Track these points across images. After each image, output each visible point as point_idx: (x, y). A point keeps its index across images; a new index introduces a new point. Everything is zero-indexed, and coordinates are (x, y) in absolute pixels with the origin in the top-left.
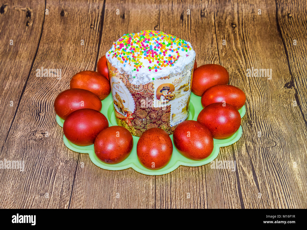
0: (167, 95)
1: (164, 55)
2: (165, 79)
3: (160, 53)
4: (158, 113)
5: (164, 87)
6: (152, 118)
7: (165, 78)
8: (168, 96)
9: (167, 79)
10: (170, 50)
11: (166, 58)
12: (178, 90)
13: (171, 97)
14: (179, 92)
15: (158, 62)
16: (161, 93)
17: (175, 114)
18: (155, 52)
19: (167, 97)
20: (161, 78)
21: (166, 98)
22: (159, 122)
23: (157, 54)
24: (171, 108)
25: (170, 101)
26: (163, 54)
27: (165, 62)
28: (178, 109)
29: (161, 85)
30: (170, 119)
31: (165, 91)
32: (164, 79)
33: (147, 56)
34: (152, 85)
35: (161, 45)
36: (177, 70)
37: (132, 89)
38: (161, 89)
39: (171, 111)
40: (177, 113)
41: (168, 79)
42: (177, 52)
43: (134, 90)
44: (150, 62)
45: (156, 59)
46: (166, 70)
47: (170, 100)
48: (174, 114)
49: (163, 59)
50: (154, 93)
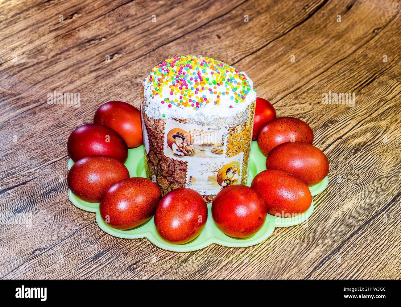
0: (182, 146)
1: (196, 93)
2: (180, 122)
3: (192, 89)
4: (169, 165)
5: (178, 133)
6: (163, 170)
7: (180, 121)
8: (182, 147)
9: (182, 123)
10: (210, 90)
11: (197, 97)
12: (200, 146)
13: (187, 151)
14: (202, 149)
15: (181, 98)
16: (173, 139)
17: (195, 178)
18: (186, 85)
19: (181, 149)
20: (175, 119)
21: (179, 149)
22: (170, 178)
23: (187, 88)
24: (187, 167)
25: (186, 156)
27: (190, 101)
28: (201, 173)
29: (175, 128)
30: (187, 182)
31: (179, 138)
32: (178, 122)
33: (174, 85)
34: (163, 124)
35: (202, 80)
38: (175, 134)
39: (187, 170)
40: (198, 178)
41: (184, 124)
42: (218, 97)
44: (171, 94)
45: (182, 93)
47: (185, 155)
49: (190, 96)
50: (164, 135)
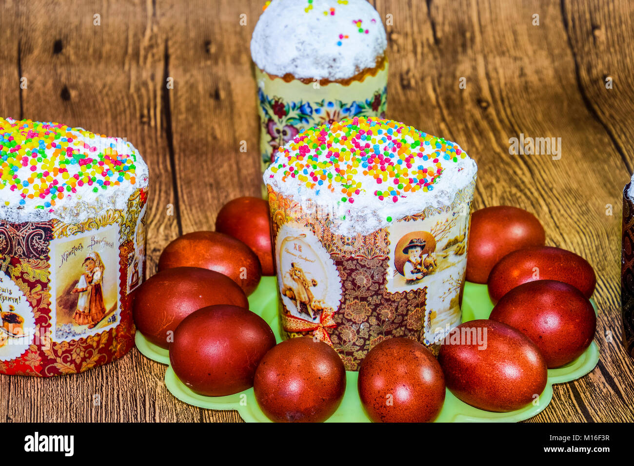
0: (419, 260)
1: (409, 166)
2: (415, 220)
3: (400, 162)
4: (397, 306)
5: (412, 242)
6: (384, 321)
7: (415, 217)
8: (420, 264)
9: (419, 220)
10: (420, 155)
11: (414, 173)
12: (443, 249)
13: (427, 267)
14: (445, 255)
15: (396, 182)
16: (404, 256)
17: (435, 312)
18: (387, 160)
19: (419, 267)
20: (406, 219)
21: (416, 269)
22: (398, 330)
23: (391, 164)
24: (427, 297)
25: (426, 277)
26: (404, 164)
27: (411, 181)
28: (442, 299)
29: (406, 235)
30: (425, 324)
31: (414, 250)
32: (412, 220)
33: (370, 168)
34: (386, 235)
35: (399, 145)
36: (440, 199)
37: (337, 247)
38: (406, 244)
39: (426, 302)
40: (439, 310)
41: (423, 219)
42: (436, 161)
43: (340, 250)
44: (379, 181)
45: (391, 175)
46: (417, 200)
47: (425, 275)
48: (433, 311)
49: (406, 175)
50: (389, 256)
